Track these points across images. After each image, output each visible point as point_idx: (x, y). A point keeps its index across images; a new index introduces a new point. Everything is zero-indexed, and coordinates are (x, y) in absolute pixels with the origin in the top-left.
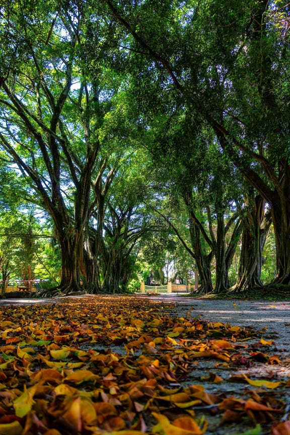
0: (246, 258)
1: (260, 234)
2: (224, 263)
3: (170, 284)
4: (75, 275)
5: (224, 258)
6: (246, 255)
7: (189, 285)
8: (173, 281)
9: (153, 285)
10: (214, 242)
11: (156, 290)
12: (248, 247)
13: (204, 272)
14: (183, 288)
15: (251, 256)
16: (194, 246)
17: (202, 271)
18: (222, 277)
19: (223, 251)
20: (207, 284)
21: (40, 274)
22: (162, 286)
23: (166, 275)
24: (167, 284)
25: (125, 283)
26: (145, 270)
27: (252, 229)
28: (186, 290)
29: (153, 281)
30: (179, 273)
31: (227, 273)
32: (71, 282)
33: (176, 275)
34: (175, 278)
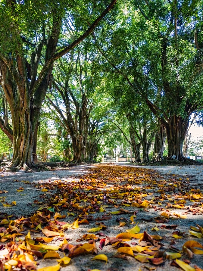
0: (157, 148)
1: (163, 137)
2: (146, 148)
3: (117, 158)
4: (80, 155)
5: (147, 146)
6: (156, 146)
7: (128, 158)
8: (119, 156)
9: (107, 158)
10: (142, 139)
11: (110, 161)
12: (157, 143)
13: (137, 153)
14: (124, 159)
15: (159, 147)
16: (131, 140)
17: (136, 152)
18: (146, 155)
19: (146, 143)
20: (138, 158)
21: (51, 153)
22: (113, 158)
23: (115, 153)
24: (115, 157)
25: (95, 157)
26: (104, 150)
27: (159, 135)
28: (125, 160)
29: (107, 156)
30: (122, 151)
31: (148, 153)
32: (78, 158)
33: (120, 153)
34: (120, 154)
